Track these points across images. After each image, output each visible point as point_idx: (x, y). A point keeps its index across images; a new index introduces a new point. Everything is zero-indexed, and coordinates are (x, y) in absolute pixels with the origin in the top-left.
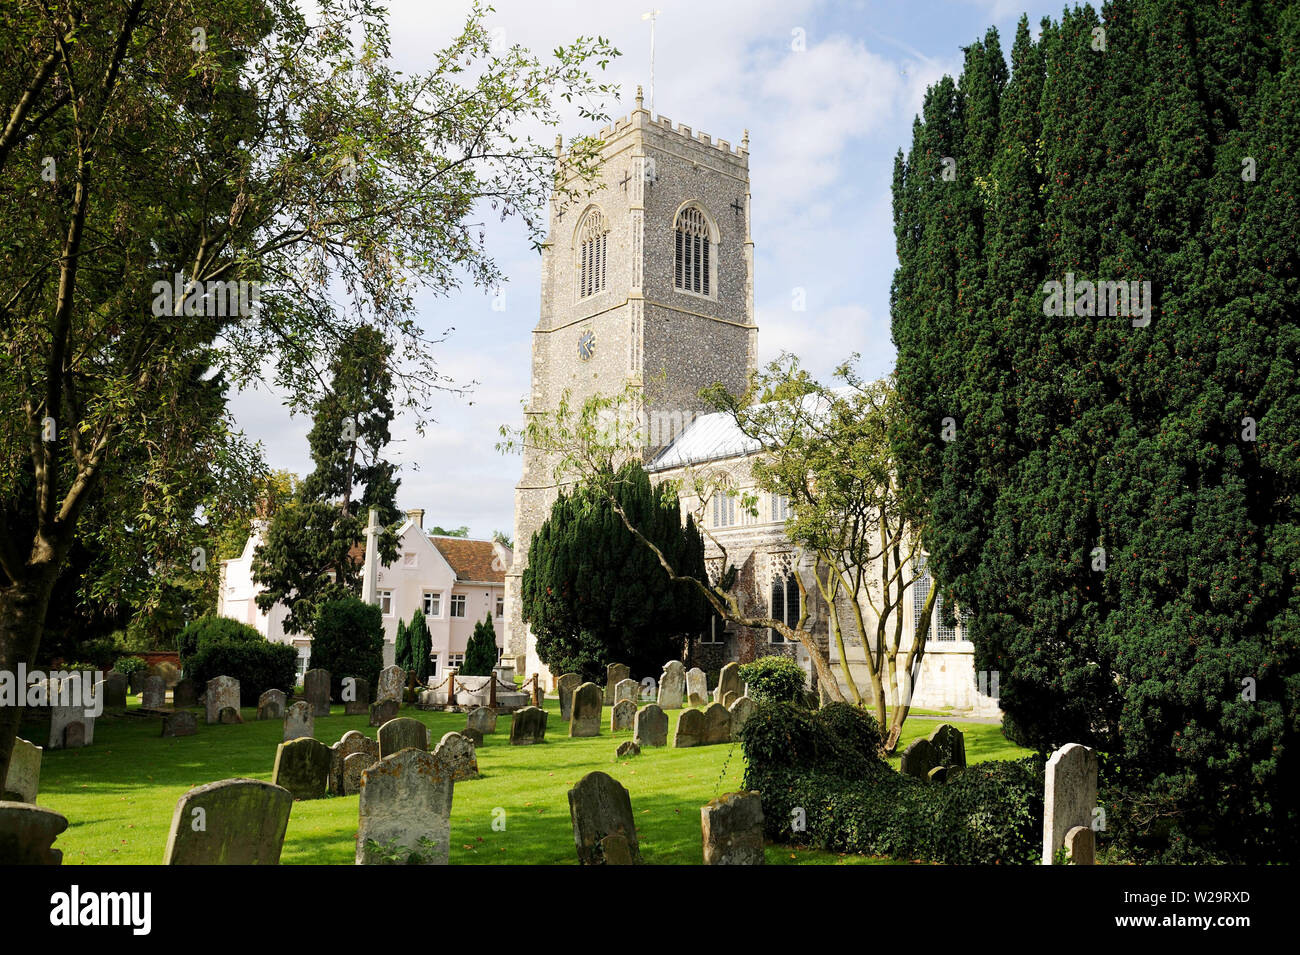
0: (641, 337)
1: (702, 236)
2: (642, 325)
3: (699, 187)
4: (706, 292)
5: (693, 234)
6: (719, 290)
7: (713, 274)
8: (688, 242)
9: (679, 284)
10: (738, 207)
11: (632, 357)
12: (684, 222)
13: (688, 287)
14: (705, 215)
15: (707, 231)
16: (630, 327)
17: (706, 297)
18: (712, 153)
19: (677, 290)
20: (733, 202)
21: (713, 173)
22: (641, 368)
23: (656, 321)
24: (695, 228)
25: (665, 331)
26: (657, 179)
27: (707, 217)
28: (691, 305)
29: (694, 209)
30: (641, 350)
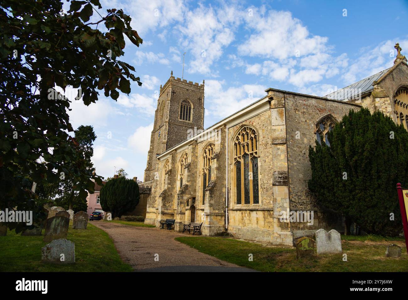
0: (167, 132)
1: (189, 107)
2: (167, 129)
3: (188, 95)
4: (189, 120)
6: (193, 120)
7: (192, 116)
8: (184, 108)
9: (181, 119)
10: (200, 99)
11: (164, 136)
12: (183, 103)
13: (184, 119)
14: (190, 101)
15: (190, 105)
16: (164, 129)
17: (189, 122)
18: (193, 86)
19: (180, 120)
20: (199, 98)
21: (193, 91)
22: (166, 139)
23: (173, 128)
24: (187, 105)
25: (175, 130)
26: (175, 93)
27: (190, 102)
28: (183, 124)
29: (186, 100)
30: (167, 135)
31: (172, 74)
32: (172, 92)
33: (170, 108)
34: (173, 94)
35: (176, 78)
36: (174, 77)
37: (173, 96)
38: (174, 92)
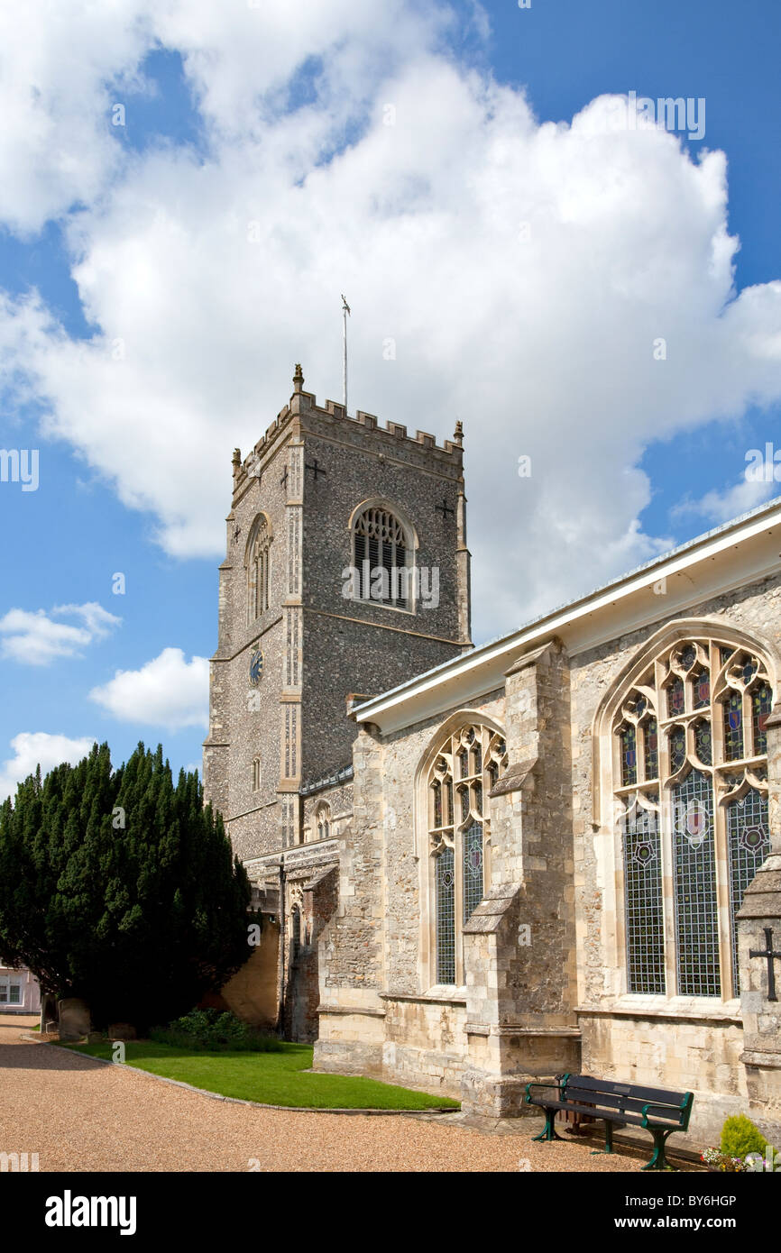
0: (300, 649)
1: (394, 541)
2: (300, 634)
3: (387, 484)
5: (381, 540)
10: (447, 510)
11: (289, 670)
12: (367, 524)
14: (398, 519)
15: (401, 536)
16: (285, 638)
18: (407, 444)
20: (439, 503)
21: (408, 470)
22: (300, 683)
23: (324, 633)
24: (384, 534)
25: (337, 643)
26: (324, 472)
27: (401, 521)
28: (376, 616)
29: (381, 510)
30: (300, 664)
31: (299, 379)
32: (306, 467)
33: (304, 539)
34: (315, 478)
35: (320, 403)
36: (311, 398)
37: (316, 488)
38: (316, 469)
